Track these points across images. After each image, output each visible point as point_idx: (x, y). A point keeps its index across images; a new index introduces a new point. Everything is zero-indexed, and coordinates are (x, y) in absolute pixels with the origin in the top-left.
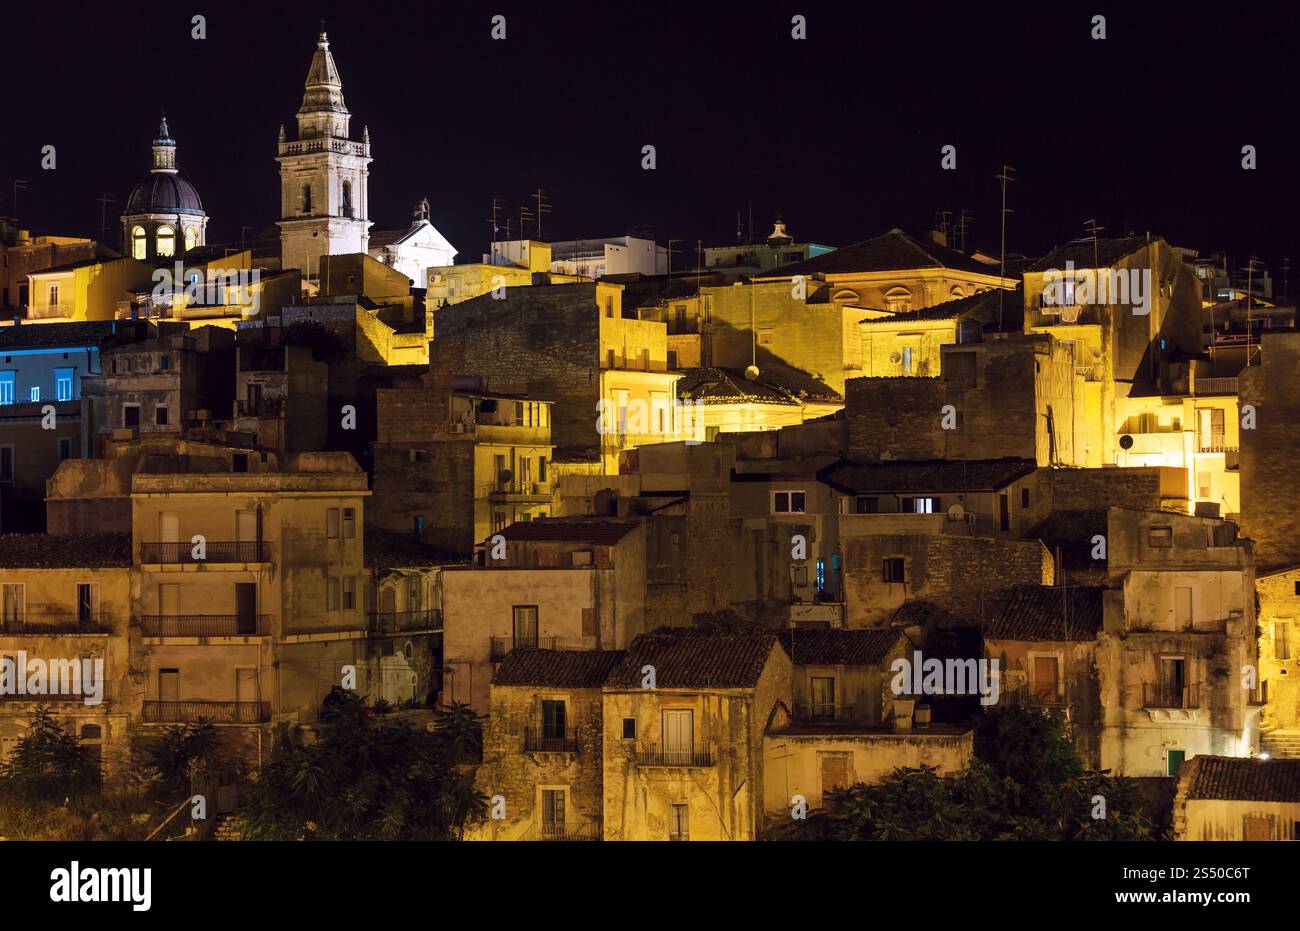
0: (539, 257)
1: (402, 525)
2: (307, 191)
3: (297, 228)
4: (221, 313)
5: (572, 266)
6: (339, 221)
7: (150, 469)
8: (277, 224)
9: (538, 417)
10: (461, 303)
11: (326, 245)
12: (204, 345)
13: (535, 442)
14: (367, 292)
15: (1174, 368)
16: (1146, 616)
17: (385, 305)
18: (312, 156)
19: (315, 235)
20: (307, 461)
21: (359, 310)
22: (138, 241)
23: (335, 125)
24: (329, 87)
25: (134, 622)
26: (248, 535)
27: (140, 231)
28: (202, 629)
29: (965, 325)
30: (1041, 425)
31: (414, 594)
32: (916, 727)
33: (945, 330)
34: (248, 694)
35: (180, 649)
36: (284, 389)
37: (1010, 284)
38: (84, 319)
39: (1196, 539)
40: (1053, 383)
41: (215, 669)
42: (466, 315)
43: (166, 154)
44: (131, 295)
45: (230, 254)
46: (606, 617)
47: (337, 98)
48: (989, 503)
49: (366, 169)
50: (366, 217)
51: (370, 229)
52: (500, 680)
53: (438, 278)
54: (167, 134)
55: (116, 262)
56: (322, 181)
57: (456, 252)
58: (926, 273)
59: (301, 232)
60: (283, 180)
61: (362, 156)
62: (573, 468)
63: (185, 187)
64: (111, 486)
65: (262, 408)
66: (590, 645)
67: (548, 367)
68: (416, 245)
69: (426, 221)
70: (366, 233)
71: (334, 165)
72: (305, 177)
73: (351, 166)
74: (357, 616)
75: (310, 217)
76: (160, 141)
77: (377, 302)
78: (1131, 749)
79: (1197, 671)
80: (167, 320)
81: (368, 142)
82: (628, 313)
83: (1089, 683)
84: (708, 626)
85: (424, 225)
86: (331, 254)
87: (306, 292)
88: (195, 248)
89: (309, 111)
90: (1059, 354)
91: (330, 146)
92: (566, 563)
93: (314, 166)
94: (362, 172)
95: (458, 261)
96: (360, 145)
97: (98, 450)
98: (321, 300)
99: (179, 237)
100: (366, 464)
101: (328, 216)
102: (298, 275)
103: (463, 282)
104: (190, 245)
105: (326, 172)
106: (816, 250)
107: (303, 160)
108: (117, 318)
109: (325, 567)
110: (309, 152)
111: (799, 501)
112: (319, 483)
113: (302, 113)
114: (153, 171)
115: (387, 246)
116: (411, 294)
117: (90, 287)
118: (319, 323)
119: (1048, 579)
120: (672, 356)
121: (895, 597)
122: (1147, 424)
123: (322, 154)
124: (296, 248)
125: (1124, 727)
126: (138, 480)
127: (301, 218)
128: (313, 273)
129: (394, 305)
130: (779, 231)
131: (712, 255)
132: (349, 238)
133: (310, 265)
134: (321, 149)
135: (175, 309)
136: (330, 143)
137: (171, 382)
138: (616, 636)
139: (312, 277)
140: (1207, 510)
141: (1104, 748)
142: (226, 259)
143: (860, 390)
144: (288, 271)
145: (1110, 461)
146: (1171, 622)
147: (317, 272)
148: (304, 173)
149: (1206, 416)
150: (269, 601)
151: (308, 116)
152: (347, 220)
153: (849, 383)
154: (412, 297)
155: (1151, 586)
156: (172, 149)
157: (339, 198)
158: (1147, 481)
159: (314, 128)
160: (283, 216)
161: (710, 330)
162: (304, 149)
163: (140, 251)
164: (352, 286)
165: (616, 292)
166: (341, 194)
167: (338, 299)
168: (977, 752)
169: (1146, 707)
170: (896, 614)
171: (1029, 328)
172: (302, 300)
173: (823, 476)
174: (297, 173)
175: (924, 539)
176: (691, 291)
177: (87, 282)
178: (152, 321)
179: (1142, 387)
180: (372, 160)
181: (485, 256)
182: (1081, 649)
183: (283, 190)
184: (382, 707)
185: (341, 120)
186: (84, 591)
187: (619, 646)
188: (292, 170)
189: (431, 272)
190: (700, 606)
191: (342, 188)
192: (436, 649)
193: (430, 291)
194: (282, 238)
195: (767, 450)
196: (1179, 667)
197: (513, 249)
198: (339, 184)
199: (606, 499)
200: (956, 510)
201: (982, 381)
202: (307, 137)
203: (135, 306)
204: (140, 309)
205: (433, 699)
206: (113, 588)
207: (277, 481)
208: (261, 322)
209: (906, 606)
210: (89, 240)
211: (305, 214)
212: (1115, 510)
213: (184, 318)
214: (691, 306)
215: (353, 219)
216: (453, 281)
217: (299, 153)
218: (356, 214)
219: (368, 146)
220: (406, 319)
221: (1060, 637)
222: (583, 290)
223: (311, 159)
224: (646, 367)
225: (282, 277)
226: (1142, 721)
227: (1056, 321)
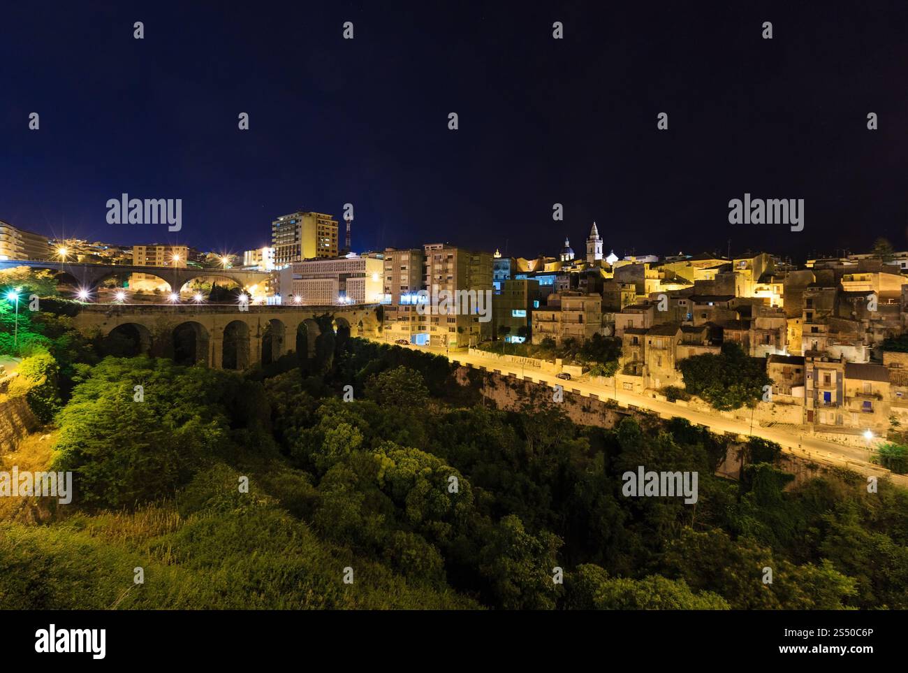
0: (633, 259)
1: (608, 305)
2: (591, 249)
3: (590, 256)
4: (577, 270)
5: (640, 261)
6: (597, 254)
7: (564, 296)
8: (586, 255)
9: (633, 287)
10: (619, 268)
11: (595, 258)
12: (574, 275)
13: (633, 292)
14: (602, 265)
15: (768, 278)
16: (760, 326)
17: (605, 268)
18: (592, 243)
19: (593, 256)
20: (591, 294)
21: (600, 269)
24: (596, 231)
25: (562, 320)
26: (581, 307)
27: (563, 257)
28: (573, 322)
29: (720, 270)
30: (737, 289)
31: (610, 317)
32: (709, 345)
33: (716, 271)
34: (581, 333)
35: (569, 325)
36: (587, 283)
37: (730, 262)
38: (554, 271)
39: (773, 311)
40: (739, 281)
41: (576, 329)
42: (620, 270)
43: (567, 244)
44: (561, 267)
45: (578, 260)
46: (646, 323)
48: (725, 304)
50: (602, 253)
52: (626, 333)
53: (615, 263)
54: (568, 240)
55: (559, 262)
56: (594, 247)
57: (618, 259)
58: (711, 260)
60: (587, 247)
61: (601, 243)
62: (640, 296)
64: (558, 298)
65: (583, 285)
66: (643, 327)
67: (635, 278)
68: (611, 258)
69: (613, 253)
70: (602, 256)
71: (596, 245)
73: (599, 245)
74: (600, 321)
76: (566, 241)
78: (756, 352)
79: (772, 338)
80: (567, 271)
82: (651, 269)
83: (747, 340)
84: (665, 325)
86: (595, 260)
87: (591, 266)
89: (592, 235)
90: (741, 276)
92: (638, 313)
93: (593, 245)
94: (601, 245)
97: (556, 292)
98: (594, 267)
99: (570, 257)
100: (602, 295)
101: (595, 253)
103: (619, 264)
104: (571, 259)
106: (688, 257)
108: (559, 271)
109: (594, 312)
111: (684, 303)
112: (593, 298)
113: (590, 236)
114: (565, 246)
115: (606, 258)
116: (610, 266)
118: (593, 271)
119: (738, 318)
120: (659, 276)
121: (705, 321)
122: (761, 289)
123: (594, 243)
124: (589, 259)
125: (755, 348)
126: (563, 297)
129: (607, 268)
130: (681, 253)
131: (667, 258)
132: (599, 256)
135: (569, 269)
136: (595, 241)
137: (568, 281)
138: (648, 326)
140: (775, 306)
141: (750, 351)
143: (697, 283)
144: (588, 263)
145: (752, 296)
146: (766, 327)
147: (593, 263)
148: (591, 246)
149: (775, 288)
150: (584, 318)
153: (695, 281)
155: (762, 320)
157: (597, 250)
158: (761, 301)
159: (592, 238)
160: (587, 253)
161: (666, 272)
163: (563, 260)
164: (599, 265)
165: (648, 265)
167: (597, 267)
168: (722, 350)
169: (760, 344)
170: (705, 324)
171: (734, 271)
173: (689, 298)
175: (710, 310)
176: (663, 265)
177: (554, 265)
178: (565, 272)
179: (760, 282)
180: (603, 243)
181: (623, 259)
182: (746, 332)
184: (604, 336)
185: (597, 237)
186: (553, 315)
187: (648, 327)
188: (589, 245)
190: (665, 321)
192: (614, 327)
193: (613, 266)
194: (587, 257)
195: (678, 293)
196: (768, 337)
197: (628, 258)
198: (597, 248)
199: (646, 302)
200: (718, 305)
201: (724, 281)
202: (591, 240)
203: (562, 269)
205: (613, 335)
206: (558, 315)
207: (586, 298)
208: (584, 271)
209: (707, 323)
210: (554, 258)
211: (591, 253)
212: (753, 306)
213: (570, 271)
214: (663, 267)
216: (617, 264)
217: (590, 243)
218: (600, 253)
219: (602, 241)
220: (609, 270)
221: (741, 330)
222: (642, 265)
224: (654, 278)
226: (759, 346)
227: (740, 269)
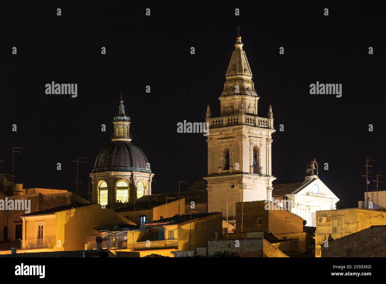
2: (227, 155)
3: (219, 182)
4: (163, 245)
6: (250, 176)
8: (205, 178)
10: (342, 238)
11: (241, 195)
14: (271, 230)
17: (285, 240)
18: (231, 128)
19: (233, 187)
21: (265, 243)
22: (102, 192)
23: (247, 105)
24: (244, 77)
27: (103, 184)
38: (62, 250)
42: (345, 247)
43: (123, 127)
44: (97, 232)
45: (170, 201)
47: (249, 85)
49: (270, 137)
50: (270, 173)
51: (273, 183)
53: (324, 219)
54: (124, 112)
55: (86, 207)
56: (238, 146)
57: (338, 200)
59: (221, 185)
60: (209, 146)
61: (268, 128)
63: (137, 152)
68: (308, 194)
69: (315, 176)
70: (271, 185)
71: (247, 135)
72: (225, 144)
73: (259, 135)
75: (229, 174)
76: (119, 118)
77: (279, 237)
80: (123, 250)
81: (272, 117)
85: (314, 179)
86: (244, 201)
87: (226, 229)
88: (144, 197)
89: (229, 95)
91: (244, 121)
93: (232, 135)
94: (267, 140)
95: (339, 206)
96: (266, 119)
98: (237, 235)
99: (132, 189)
101: (242, 173)
102: (219, 217)
103: (343, 221)
104: (140, 194)
105: (241, 140)
107: (223, 131)
108: (86, 249)
110: (228, 125)
113: (223, 96)
114: (113, 140)
115: (286, 195)
116: (304, 231)
117: (66, 225)
118: (236, 253)
123: (238, 126)
124: (218, 197)
127: (222, 174)
128: (230, 215)
129: (291, 239)
132: (258, 189)
133: (229, 209)
134: (237, 123)
135: (128, 242)
136: (243, 118)
139: (230, 218)
142: (166, 205)
144: (212, 214)
147: (234, 214)
148: (225, 141)
151: (227, 98)
152: (256, 176)
154: (305, 234)
156: (127, 124)
157: (250, 159)
159: (232, 107)
160: (209, 172)
162: (225, 123)
164: (260, 224)
166: (252, 156)
167: (250, 235)
172: (222, 236)
174: (220, 141)
177: (65, 222)
178: (112, 251)
180: (274, 131)
181: (360, 203)
183: (209, 154)
185: (252, 101)
188: (216, 139)
189: (320, 215)
191: (252, 152)
193: (319, 229)
194: (208, 189)
198: (250, 149)
202: (227, 114)
203: (99, 240)
204: (103, 242)
208: (192, 252)
210: (66, 191)
211: (225, 171)
213: (136, 249)
215: (261, 175)
216: (335, 222)
217: (221, 126)
218: (263, 172)
219: (272, 121)
223: (230, 131)
225: (208, 218)
